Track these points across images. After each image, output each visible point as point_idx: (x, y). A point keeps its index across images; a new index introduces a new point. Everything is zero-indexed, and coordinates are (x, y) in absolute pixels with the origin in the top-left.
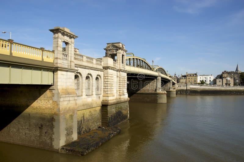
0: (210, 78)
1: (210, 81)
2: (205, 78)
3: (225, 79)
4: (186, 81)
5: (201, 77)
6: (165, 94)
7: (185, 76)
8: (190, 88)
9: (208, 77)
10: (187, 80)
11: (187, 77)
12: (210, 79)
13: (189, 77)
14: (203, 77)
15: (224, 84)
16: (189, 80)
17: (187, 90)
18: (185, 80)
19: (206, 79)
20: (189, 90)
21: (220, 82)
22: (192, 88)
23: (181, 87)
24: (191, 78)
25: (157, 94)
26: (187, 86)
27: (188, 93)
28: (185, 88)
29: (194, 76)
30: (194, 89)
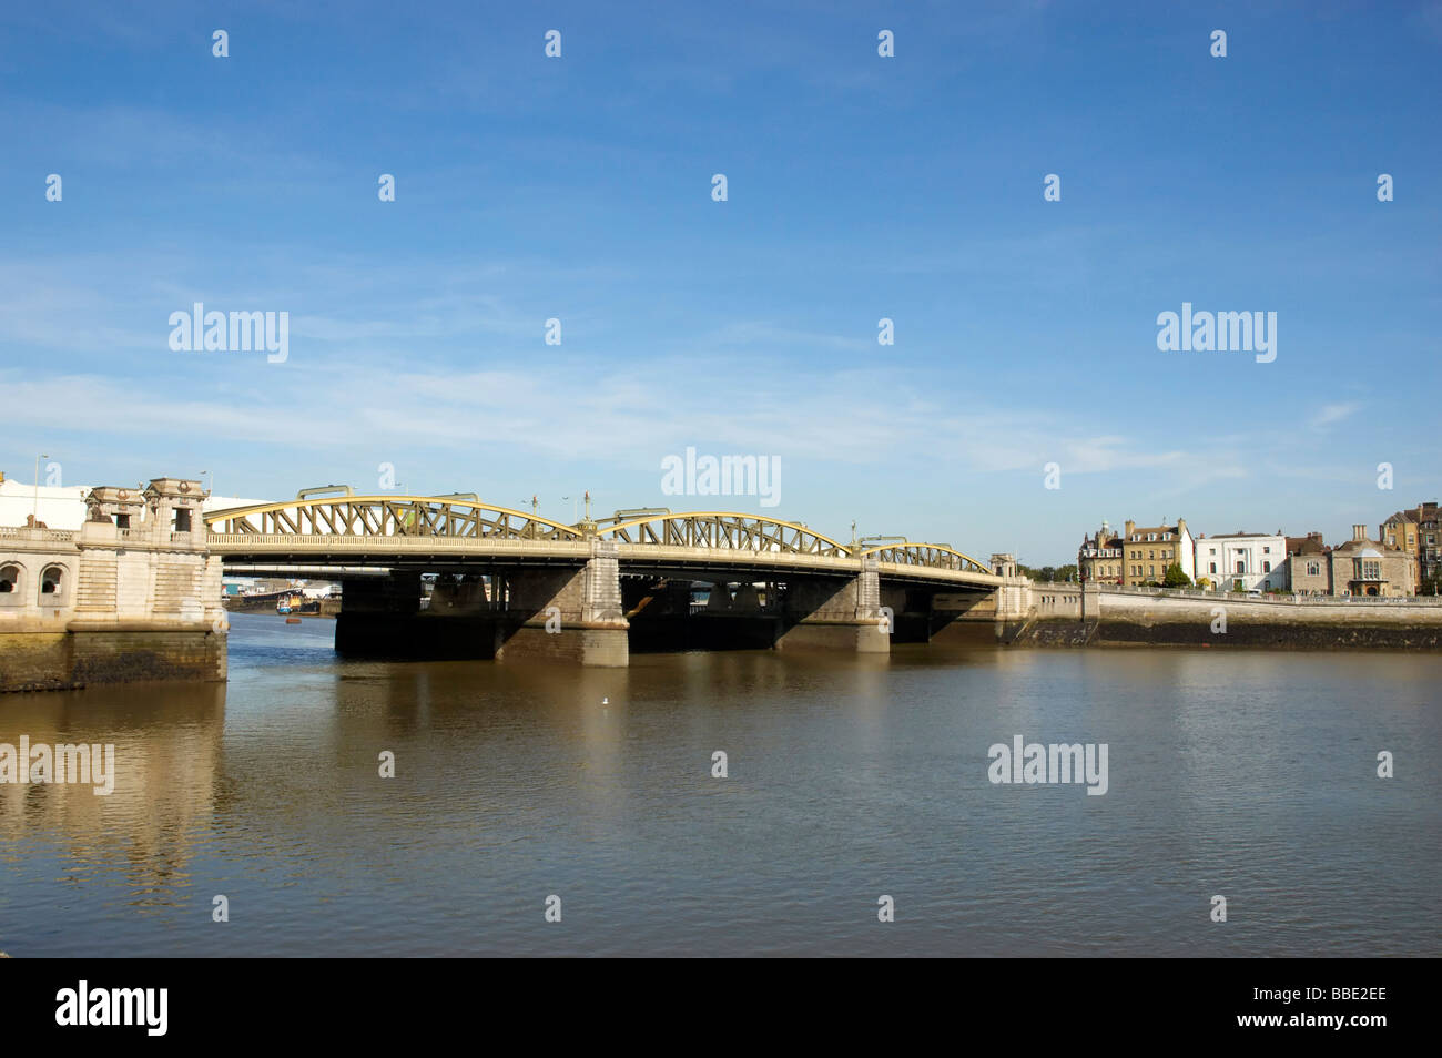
0: (1267, 551)
1: (1267, 565)
2: (1240, 551)
3: (1347, 554)
4: (1122, 569)
5: (1217, 544)
7: (1116, 543)
8: (1102, 609)
9: (1256, 546)
10: (1129, 564)
11: (1128, 550)
12: (1267, 557)
13: (1136, 549)
14: (1227, 545)
15: (1341, 588)
16: (1137, 563)
17: (1082, 620)
18: (1116, 564)
19: (1241, 558)
20: (1093, 619)
21: (1313, 571)
22: (1112, 608)
23: (1053, 605)
24: (1146, 550)
25: (584, 629)
26: (1082, 597)
27: (1079, 634)
28: (1074, 611)
29: (1164, 539)
30: (1120, 612)
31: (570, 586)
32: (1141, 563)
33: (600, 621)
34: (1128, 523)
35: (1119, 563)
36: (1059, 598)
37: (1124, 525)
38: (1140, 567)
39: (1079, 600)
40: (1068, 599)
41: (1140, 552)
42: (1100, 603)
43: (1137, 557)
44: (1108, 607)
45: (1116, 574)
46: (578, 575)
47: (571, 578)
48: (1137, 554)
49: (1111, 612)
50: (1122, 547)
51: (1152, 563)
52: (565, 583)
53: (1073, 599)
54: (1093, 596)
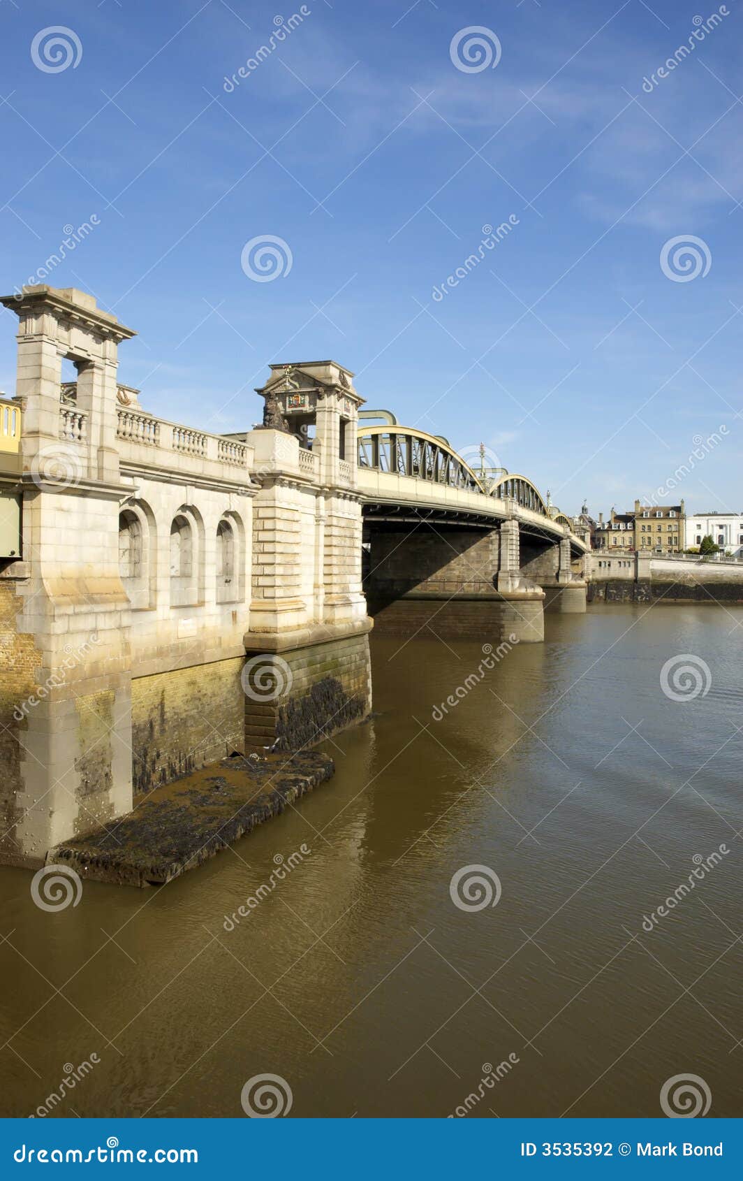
2: (721, 527)
4: (634, 540)
5: (702, 521)
6: (535, 598)
7: (626, 519)
8: (653, 572)
9: (735, 523)
10: (640, 535)
11: (639, 524)
13: (646, 523)
14: (712, 522)
16: (647, 535)
17: (636, 581)
18: (629, 535)
19: (722, 532)
20: (646, 580)
22: (661, 571)
23: (609, 569)
24: (655, 524)
25: (500, 600)
26: (636, 561)
27: (641, 593)
28: (629, 573)
29: (671, 516)
30: (668, 575)
31: (472, 551)
32: (650, 535)
33: (523, 591)
34: (637, 502)
35: (630, 534)
36: (615, 563)
37: (634, 504)
38: (649, 538)
39: (632, 564)
40: (622, 564)
41: (649, 526)
42: (651, 567)
43: (646, 530)
44: (658, 570)
45: (627, 543)
46: (485, 539)
47: (474, 543)
48: (647, 528)
49: (660, 575)
50: (634, 522)
51: (660, 535)
52: (464, 549)
53: (627, 564)
54: (646, 561)
